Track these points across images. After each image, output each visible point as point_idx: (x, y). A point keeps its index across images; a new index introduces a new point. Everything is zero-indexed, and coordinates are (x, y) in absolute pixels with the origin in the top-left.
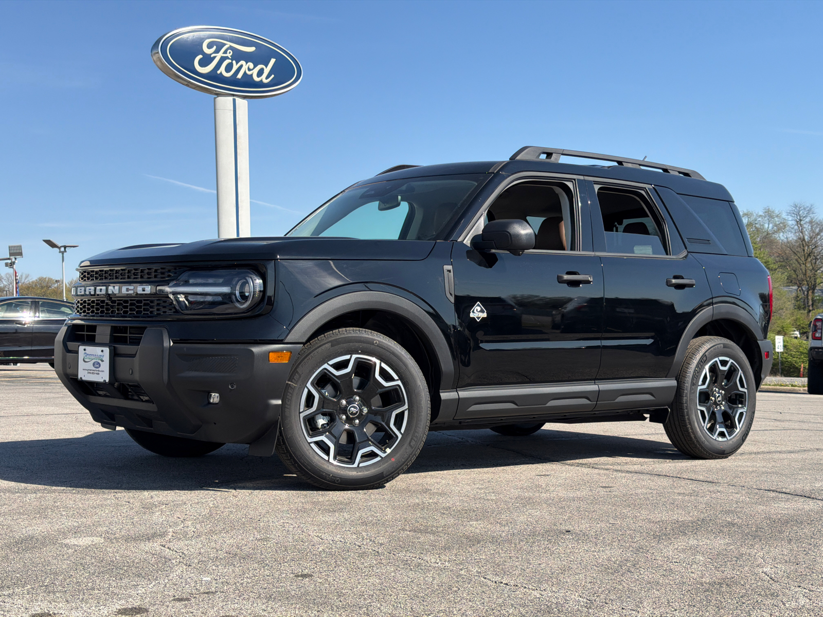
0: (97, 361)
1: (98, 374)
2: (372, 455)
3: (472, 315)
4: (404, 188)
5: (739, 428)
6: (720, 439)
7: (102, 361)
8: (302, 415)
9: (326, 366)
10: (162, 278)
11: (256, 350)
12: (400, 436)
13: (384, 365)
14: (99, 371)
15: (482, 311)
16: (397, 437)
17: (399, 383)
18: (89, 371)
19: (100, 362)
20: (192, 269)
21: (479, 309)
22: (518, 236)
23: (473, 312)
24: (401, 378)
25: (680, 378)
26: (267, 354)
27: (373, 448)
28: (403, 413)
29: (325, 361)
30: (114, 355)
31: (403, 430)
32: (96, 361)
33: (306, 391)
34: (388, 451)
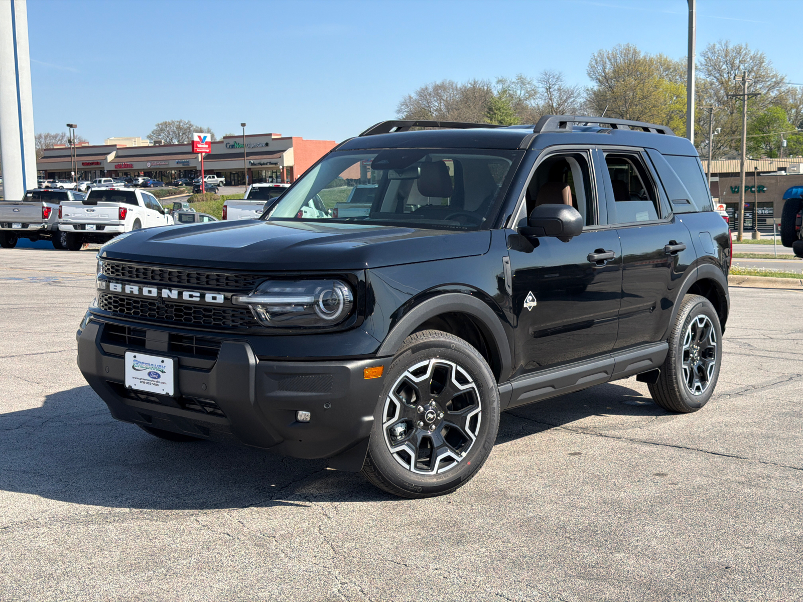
0: (155, 371)
1: (158, 385)
2: (449, 460)
3: (525, 305)
4: (423, 159)
5: (710, 379)
6: (697, 393)
7: (163, 372)
8: (385, 426)
9: (406, 373)
10: (236, 287)
11: (352, 366)
12: (474, 439)
13: (460, 369)
14: (157, 382)
15: (533, 300)
16: (471, 439)
17: (473, 385)
18: (142, 380)
19: (160, 373)
20: (273, 278)
21: (530, 298)
22: (569, 223)
23: (526, 302)
24: (475, 381)
25: (669, 340)
26: (362, 370)
27: (449, 453)
28: (476, 415)
29: (405, 368)
30: (179, 368)
31: (477, 433)
32: (153, 370)
33: (388, 401)
34: (464, 454)
